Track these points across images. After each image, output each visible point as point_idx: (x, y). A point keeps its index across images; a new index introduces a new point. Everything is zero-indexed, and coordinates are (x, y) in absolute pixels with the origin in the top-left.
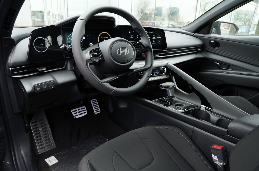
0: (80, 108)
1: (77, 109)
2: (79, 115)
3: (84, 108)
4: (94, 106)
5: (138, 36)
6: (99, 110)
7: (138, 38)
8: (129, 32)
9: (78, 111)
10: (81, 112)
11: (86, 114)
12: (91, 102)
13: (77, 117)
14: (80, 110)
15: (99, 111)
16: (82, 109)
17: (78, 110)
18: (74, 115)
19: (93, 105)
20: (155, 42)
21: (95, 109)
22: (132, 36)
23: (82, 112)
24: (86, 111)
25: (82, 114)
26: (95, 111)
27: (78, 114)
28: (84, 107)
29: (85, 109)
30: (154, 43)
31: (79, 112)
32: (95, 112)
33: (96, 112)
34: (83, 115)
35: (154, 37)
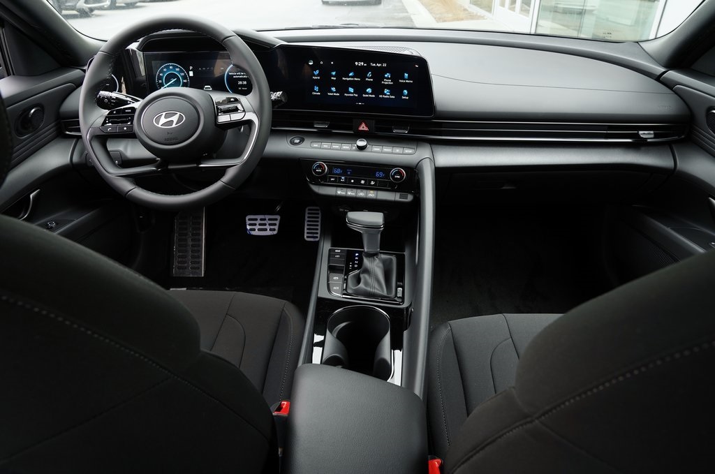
0: (267, 217)
1: (259, 217)
2: (259, 230)
3: (276, 220)
4: (308, 221)
5: (334, 73)
6: (317, 233)
7: (335, 79)
8: (310, 64)
9: (258, 222)
10: (265, 225)
11: (275, 232)
12: (307, 211)
13: (253, 233)
14: (265, 220)
15: (317, 237)
16: (269, 220)
17: (261, 220)
18: (248, 227)
19: (307, 219)
20: (391, 95)
21: (308, 229)
22: (317, 72)
23: (268, 227)
24: (276, 227)
25: (266, 230)
26: (308, 233)
27: (257, 227)
28: (278, 217)
29: (277, 222)
30: (386, 95)
31: (260, 225)
32: (306, 235)
33: (308, 237)
34: (268, 233)
35: (388, 78)
